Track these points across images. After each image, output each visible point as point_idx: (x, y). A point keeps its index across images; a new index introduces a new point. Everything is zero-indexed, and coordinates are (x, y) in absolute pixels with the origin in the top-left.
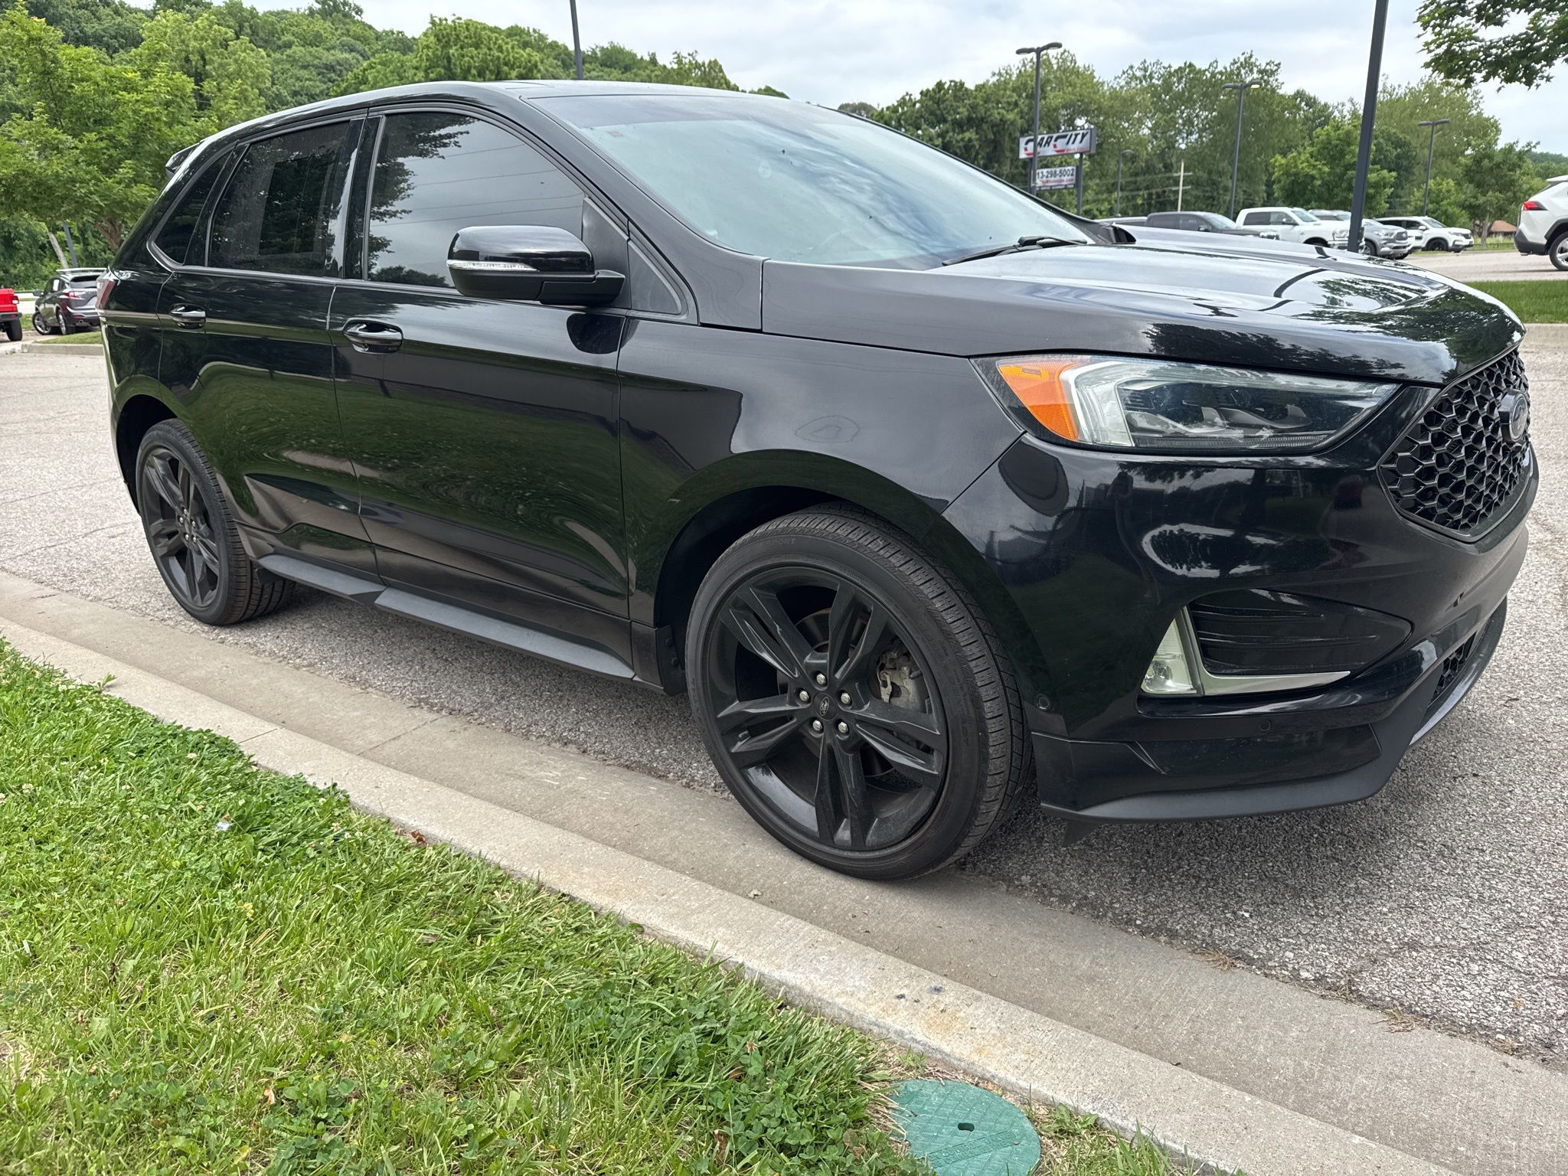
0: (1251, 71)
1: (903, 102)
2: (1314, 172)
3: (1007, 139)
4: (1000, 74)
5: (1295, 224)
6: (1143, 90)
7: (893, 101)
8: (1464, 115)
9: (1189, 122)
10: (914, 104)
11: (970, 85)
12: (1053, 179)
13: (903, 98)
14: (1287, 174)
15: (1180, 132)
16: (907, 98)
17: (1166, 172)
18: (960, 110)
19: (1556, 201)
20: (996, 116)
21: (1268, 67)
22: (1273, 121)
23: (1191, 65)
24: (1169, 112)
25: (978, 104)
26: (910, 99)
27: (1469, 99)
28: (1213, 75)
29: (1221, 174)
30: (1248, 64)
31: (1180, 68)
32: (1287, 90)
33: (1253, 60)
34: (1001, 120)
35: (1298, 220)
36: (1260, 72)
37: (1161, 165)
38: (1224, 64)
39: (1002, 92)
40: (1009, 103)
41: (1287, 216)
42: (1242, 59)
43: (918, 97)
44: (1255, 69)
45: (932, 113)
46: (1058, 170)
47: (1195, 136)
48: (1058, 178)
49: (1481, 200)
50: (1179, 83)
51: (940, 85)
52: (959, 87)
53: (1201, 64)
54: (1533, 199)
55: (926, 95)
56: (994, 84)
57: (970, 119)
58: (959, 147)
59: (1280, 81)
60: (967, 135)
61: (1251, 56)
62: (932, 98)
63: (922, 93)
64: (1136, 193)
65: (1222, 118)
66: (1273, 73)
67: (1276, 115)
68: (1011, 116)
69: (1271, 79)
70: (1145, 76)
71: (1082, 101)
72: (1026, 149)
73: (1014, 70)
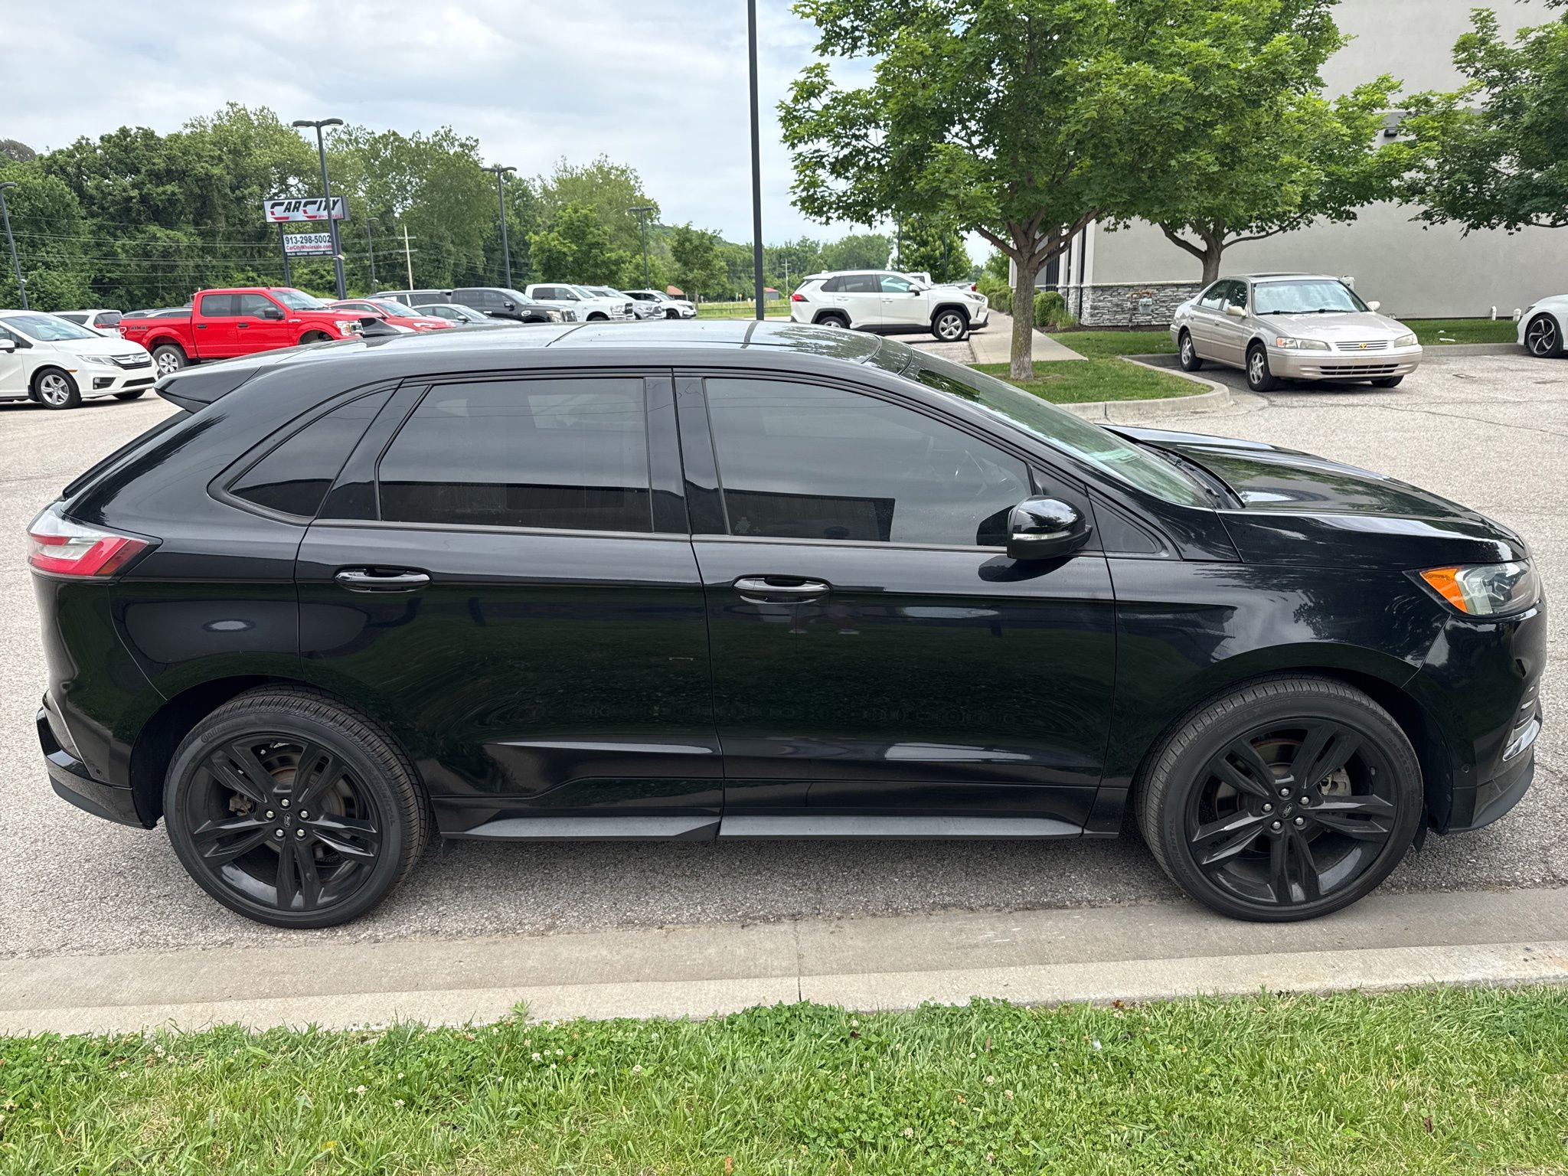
0: (453, 144)
1: (79, 147)
2: (565, 250)
3: (216, 194)
4: (193, 126)
5: (578, 300)
6: (352, 154)
7: (66, 143)
8: (631, 196)
9: (402, 187)
10: (95, 150)
11: (161, 133)
12: (308, 244)
13: (79, 142)
14: (542, 250)
15: (396, 196)
16: (84, 142)
17: (389, 235)
18: (156, 161)
19: (813, 293)
20: (200, 168)
21: (468, 142)
22: (481, 192)
23: (394, 134)
24: (382, 176)
25: (175, 156)
26: (87, 144)
27: (632, 183)
28: (418, 144)
29: (441, 238)
30: (447, 136)
31: (384, 135)
32: (487, 164)
33: (452, 134)
34: (206, 174)
35: (580, 297)
36: (462, 145)
37: (383, 228)
38: (427, 135)
39: (200, 145)
40: (212, 157)
41: (567, 292)
42: (442, 132)
43: (98, 143)
44: (456, 143)
45: (120, 161)
46: (313, 236)
47: (410, 201)
48: (313, 244)
49: (691, 276)
50: (386, 150)
51: (124, 132)
52: (148, 135)
53: (405, 134)
54: (798, 292)
55: (109, 141)
56: (188, 137)
57: (169, 172)
58: (161, 200)
59: (481, 156)
60: (169, 188)
61: (450, 130)
62: (116, 145)
63: (102, 138)
64: (362, 254)
65: (433, 185)
66: (473, 148)
67: (483, 186)
68: (216, 171)
69: (472, 153)
70: (350, 140)
71: (292, 161)
72: (273, 213)
73: (208, 122)
